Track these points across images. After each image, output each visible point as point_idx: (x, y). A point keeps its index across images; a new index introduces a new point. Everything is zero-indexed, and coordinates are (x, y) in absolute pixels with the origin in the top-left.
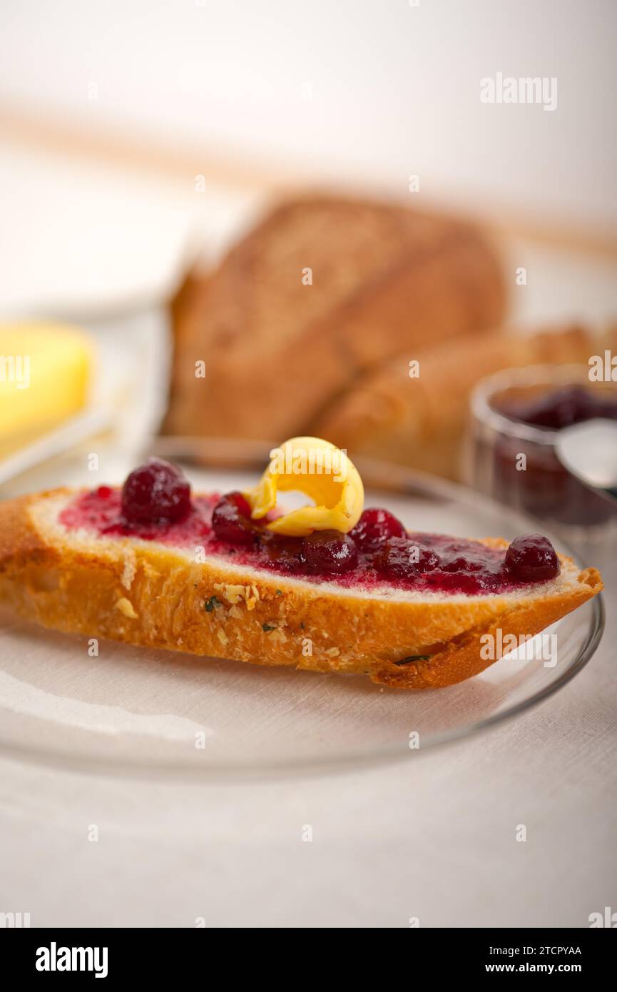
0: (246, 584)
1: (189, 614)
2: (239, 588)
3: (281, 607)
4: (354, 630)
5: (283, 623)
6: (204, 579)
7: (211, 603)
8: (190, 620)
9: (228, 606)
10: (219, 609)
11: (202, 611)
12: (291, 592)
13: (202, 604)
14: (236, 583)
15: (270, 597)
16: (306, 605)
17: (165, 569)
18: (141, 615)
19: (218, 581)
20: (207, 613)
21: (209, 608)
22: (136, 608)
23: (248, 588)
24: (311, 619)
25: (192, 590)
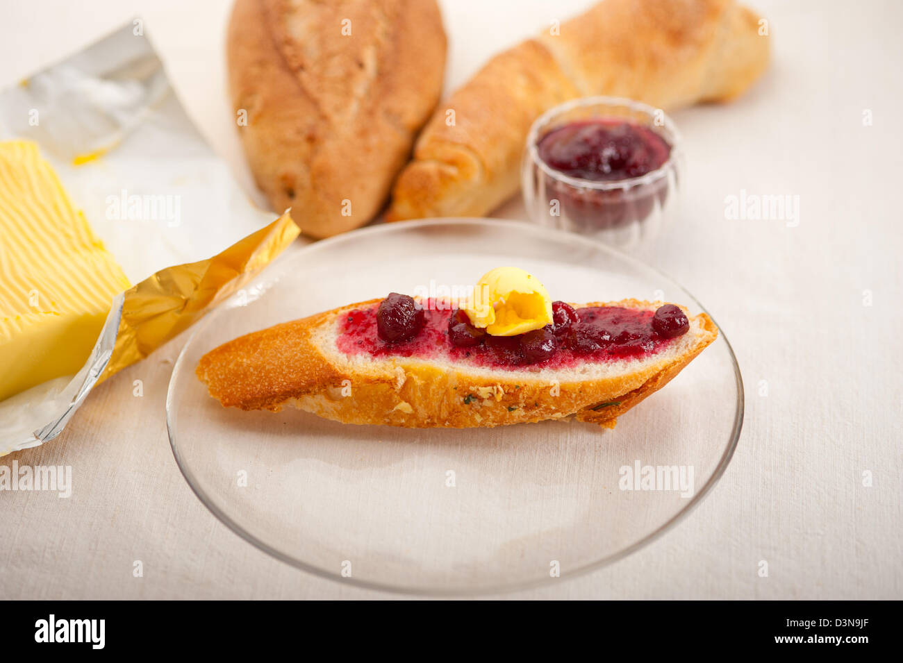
0: (493, 385)
1: (452, 406)
2: (489, 389)
3: (521, 396)
4: (572, 402)
5: (522, 405)
6: (460, 383)
7: (468, 399)
8: (454, 410)
9: (481, 400)
10: (475, 402)
11: (462, 404)
12: (525, 385)
13: (462, 399)
14: (485, 386)
15: (512, 391)
16: (538, 392)
17: (429, 377)
18: (416, 410)
19: (471, 384)
20: (466, 406)
21: (467, 402)
22: (412, 405)
23: (495, 388)
24: (542, 400)
25: (452, 391)
